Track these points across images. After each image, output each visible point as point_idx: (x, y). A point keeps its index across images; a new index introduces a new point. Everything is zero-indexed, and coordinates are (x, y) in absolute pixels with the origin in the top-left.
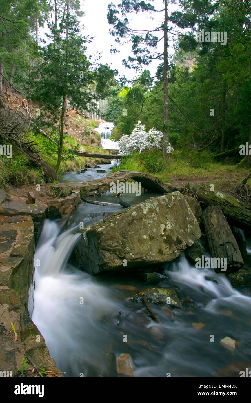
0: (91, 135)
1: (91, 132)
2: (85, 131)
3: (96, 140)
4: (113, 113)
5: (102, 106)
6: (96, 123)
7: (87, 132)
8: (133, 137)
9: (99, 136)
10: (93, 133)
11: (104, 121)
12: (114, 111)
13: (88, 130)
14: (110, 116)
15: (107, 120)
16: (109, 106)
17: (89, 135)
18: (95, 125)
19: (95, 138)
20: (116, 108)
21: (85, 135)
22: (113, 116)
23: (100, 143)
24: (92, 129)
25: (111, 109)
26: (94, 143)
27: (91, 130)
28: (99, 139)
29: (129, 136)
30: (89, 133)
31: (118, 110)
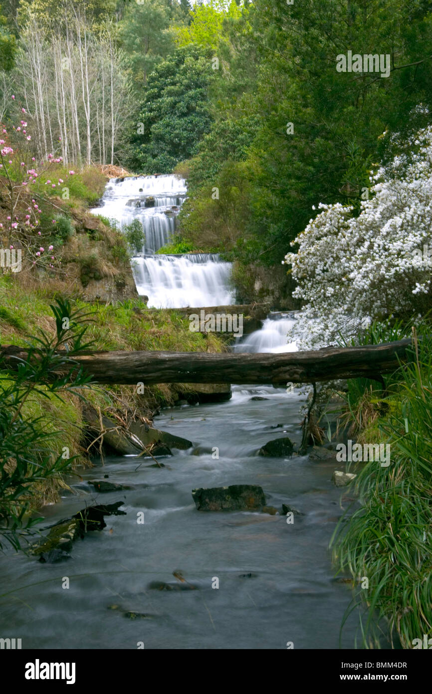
0: (78, 240)
1: (72, 224)
2: (45, 221)
3: (106, 267)
4: (162, 131)
5: (108, 101)
6: (86, 184)
7: (55, 223)
8: (388, 215)
9: (119, 243)
10: (86, 230)
11: (123, 172)
12: (167, 120)
13: (59, 216)
14: (152, 145)
15: (137, 166)
16: (137, 97)
17: (66, 239)
18: (85, 191)
19: (97, 257)
20: (173, 105)
21: (44, 242)
22: (162, 145)
23: (128, 281)
24: (77, 211)
25: (151, 110)
26: (98, 279)
27: (74, 216)
28: (120, 258)
29: (356, 213)
30: (65, 230)
31: (183, 115)
